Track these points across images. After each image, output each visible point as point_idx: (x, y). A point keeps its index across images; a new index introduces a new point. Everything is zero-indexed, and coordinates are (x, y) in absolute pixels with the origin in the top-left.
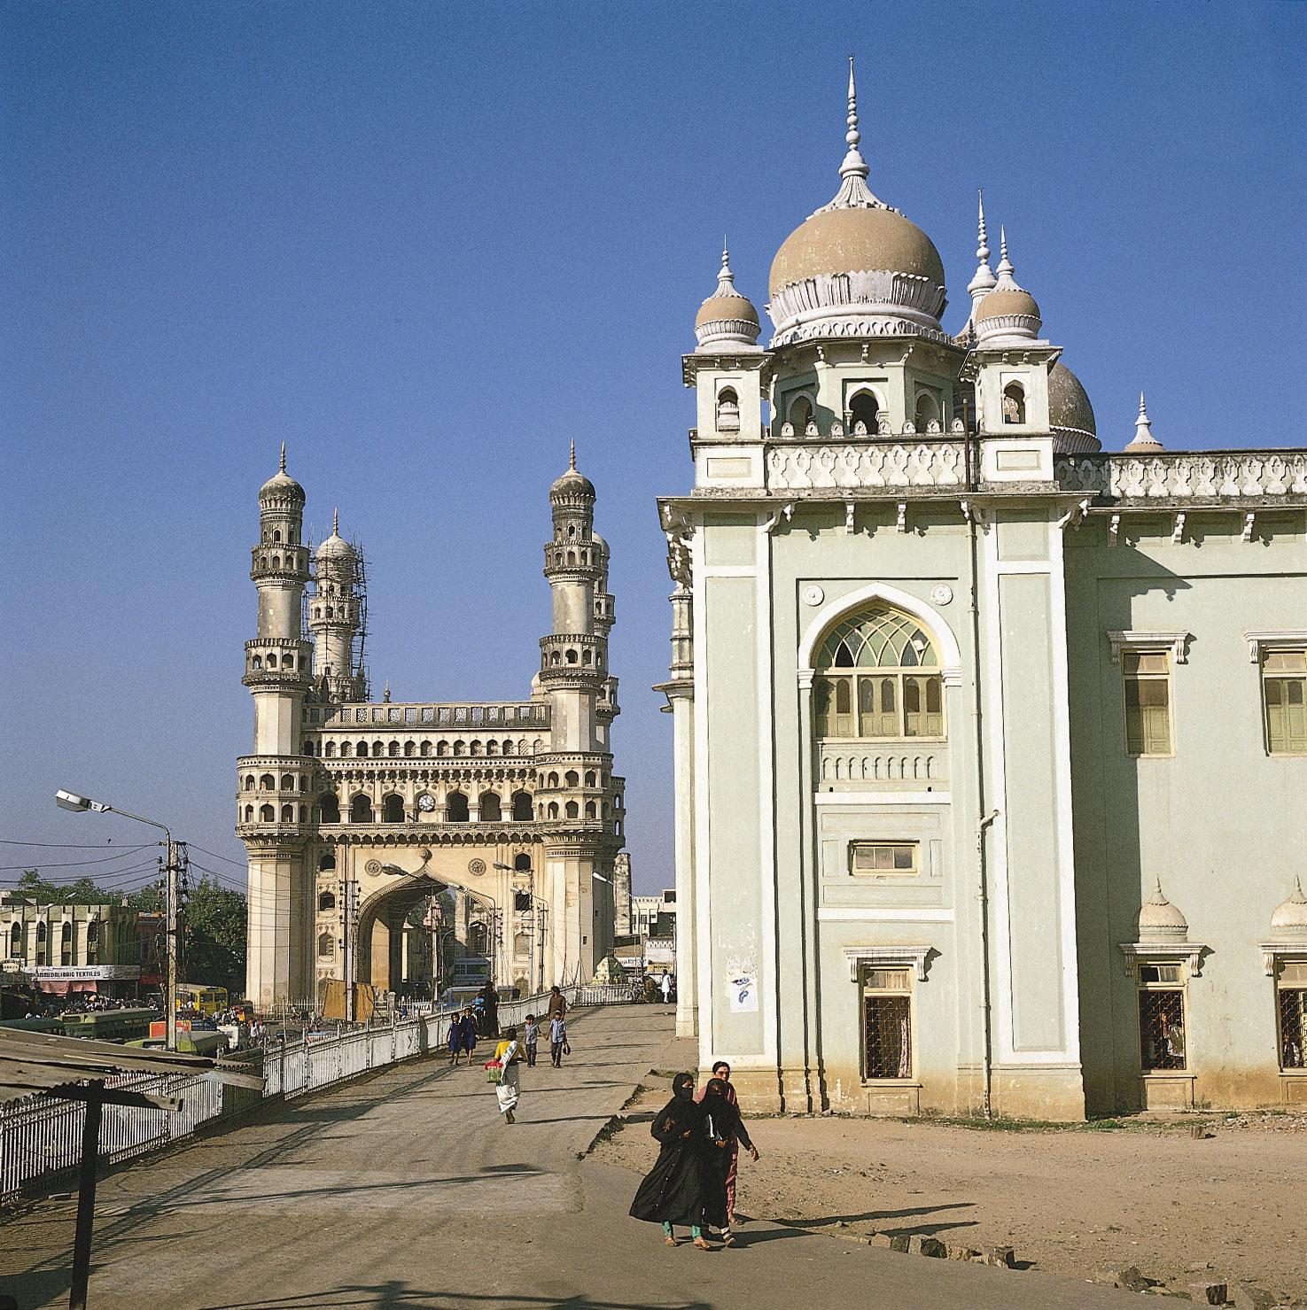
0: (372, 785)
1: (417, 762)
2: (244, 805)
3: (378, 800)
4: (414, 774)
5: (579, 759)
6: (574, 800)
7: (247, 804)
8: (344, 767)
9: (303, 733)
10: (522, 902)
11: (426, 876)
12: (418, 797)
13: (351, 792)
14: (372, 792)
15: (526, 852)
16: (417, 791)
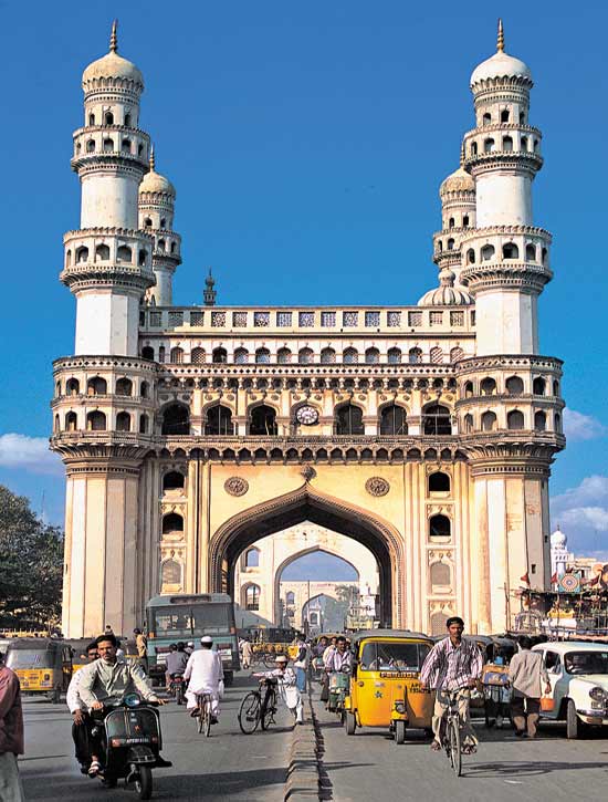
0: (234, 395)
1: (296, 369)
2: (63, 412)
3: (242, 412)
4: (292, 382)
5: (525, 362)
6: (518, 409)
7: (68, 410)
8: (196, 374)
9: (141, 337)
10: (440, 525)
11: (307, 497)
12: (295, 409)
13: (206, 402)
14: (233, 403)
15: (443, 470)
16: (294, 402)
